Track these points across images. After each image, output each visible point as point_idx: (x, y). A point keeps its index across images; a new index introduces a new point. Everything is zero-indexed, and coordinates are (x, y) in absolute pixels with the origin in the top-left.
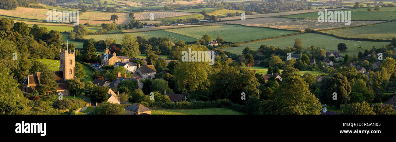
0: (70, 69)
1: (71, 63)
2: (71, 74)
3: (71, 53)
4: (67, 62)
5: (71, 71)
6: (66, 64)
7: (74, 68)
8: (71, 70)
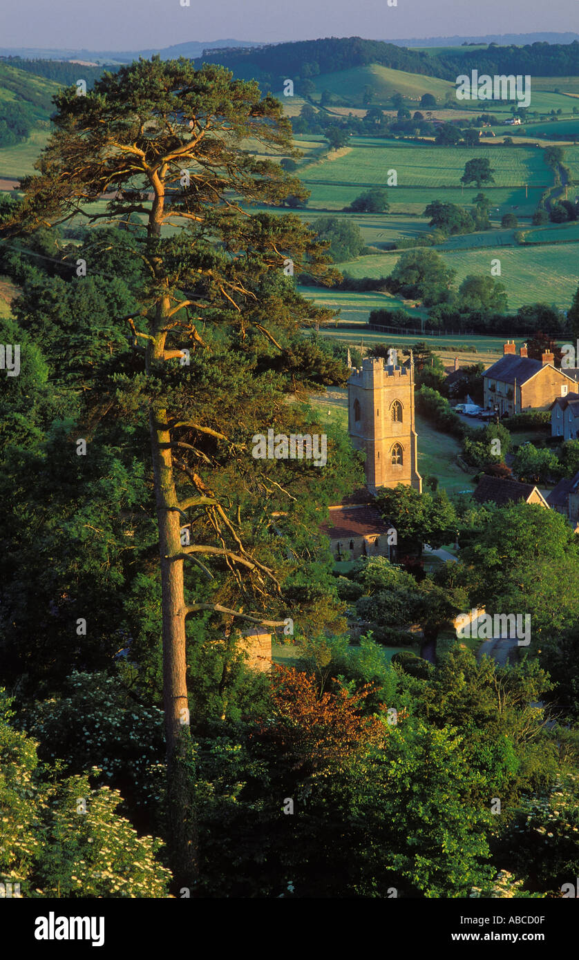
0: (394, 441)
1: (398, 416)
2: (400, 461)
3: (397, 372)
4: (382, 413)
5: (399, 450)
6: (376, 418)
7: (412, 435)
8: (398, 445)
